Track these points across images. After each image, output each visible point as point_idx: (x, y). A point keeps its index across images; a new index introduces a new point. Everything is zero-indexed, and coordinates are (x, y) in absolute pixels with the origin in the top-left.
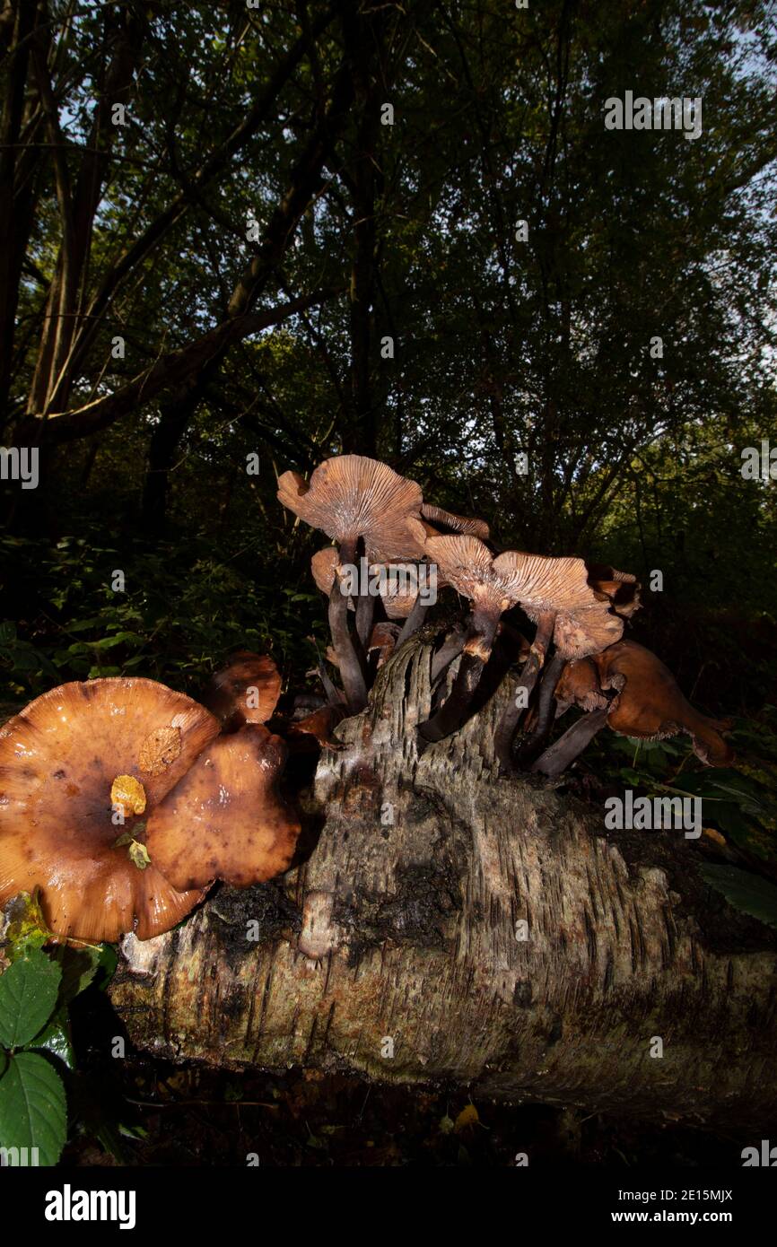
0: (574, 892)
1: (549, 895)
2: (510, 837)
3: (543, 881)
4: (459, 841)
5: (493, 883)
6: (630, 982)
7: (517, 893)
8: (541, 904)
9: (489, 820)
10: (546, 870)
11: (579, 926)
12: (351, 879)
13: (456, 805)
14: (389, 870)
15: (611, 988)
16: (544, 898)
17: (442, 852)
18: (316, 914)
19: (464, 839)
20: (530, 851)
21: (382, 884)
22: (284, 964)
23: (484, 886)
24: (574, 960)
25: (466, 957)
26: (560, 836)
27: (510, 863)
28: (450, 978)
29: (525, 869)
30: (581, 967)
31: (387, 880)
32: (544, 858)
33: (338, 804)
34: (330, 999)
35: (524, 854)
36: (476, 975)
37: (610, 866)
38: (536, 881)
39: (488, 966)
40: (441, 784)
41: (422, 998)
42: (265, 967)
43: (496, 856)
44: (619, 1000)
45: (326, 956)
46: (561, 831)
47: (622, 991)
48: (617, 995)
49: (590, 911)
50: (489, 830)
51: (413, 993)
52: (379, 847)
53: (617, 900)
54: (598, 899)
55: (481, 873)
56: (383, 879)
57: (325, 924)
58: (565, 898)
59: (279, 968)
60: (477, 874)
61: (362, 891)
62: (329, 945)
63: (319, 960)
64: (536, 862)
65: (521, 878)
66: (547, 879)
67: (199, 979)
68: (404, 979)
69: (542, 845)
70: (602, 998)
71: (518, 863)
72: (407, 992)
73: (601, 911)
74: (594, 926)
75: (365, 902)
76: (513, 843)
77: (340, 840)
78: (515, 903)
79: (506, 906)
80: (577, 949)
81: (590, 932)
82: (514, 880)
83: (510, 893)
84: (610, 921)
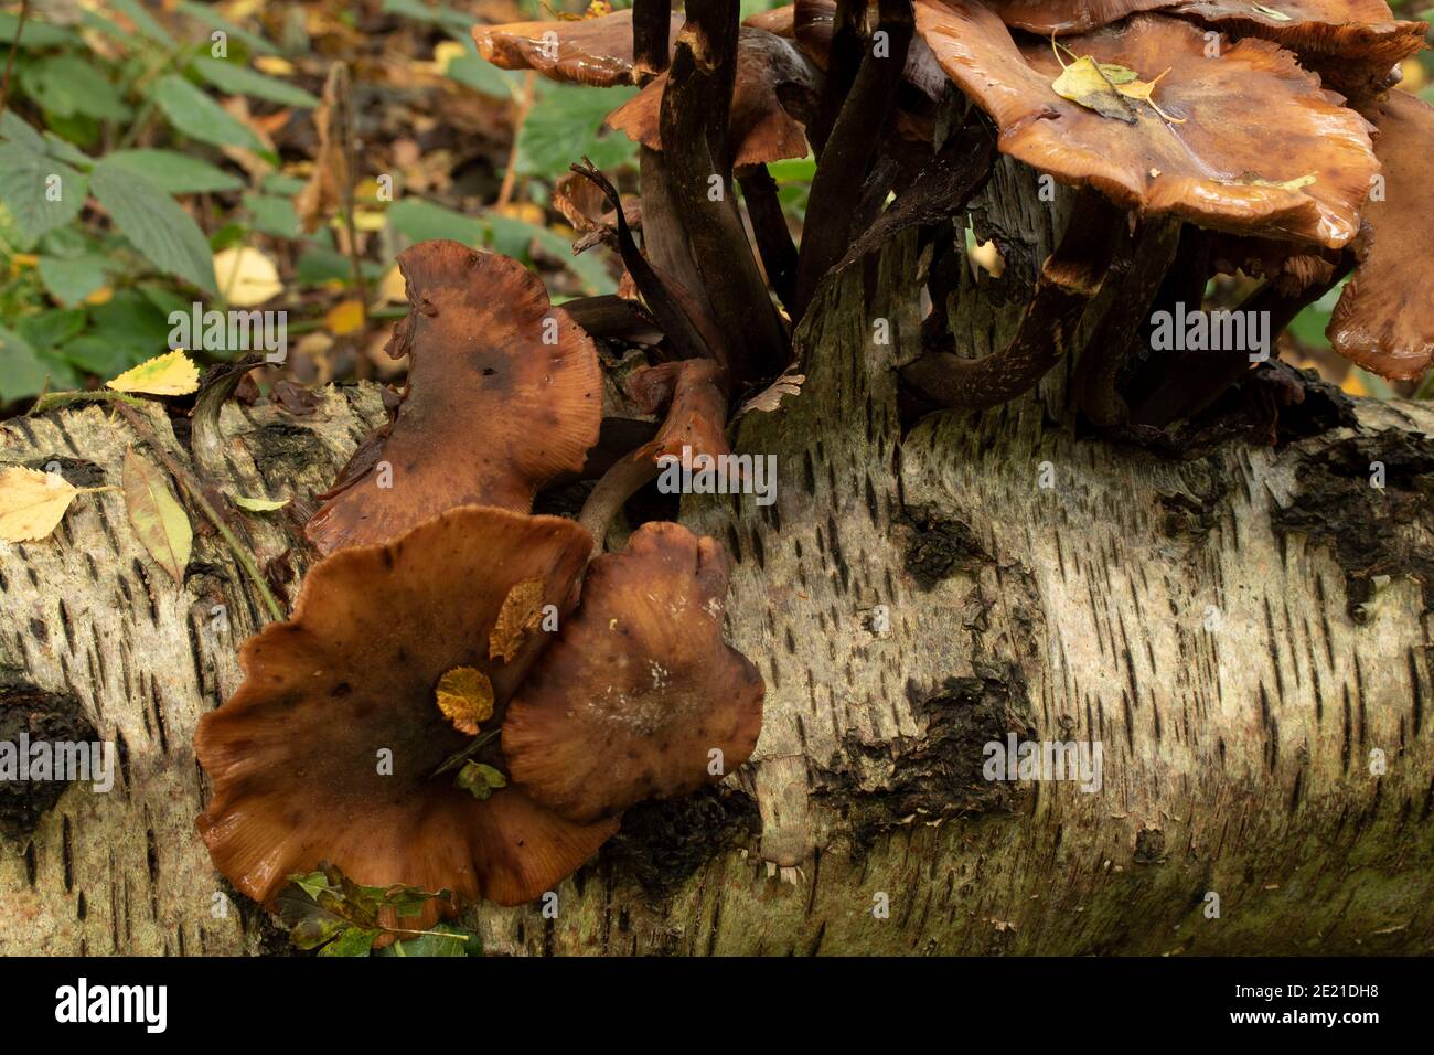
0: (1242, 655)
1: (1193, 671)
2: (1111, 568)
3: (1182, 646)
4: (1016, 610)
5: (1088, 672)
6: (1337, 789)
7: (1133, 681)
8: (1179, 692)
9: (1065, 542)
10: (1185, 624)
11: (1250, 715)
12: (829, 724)
13: (996, 525)
14: (894, 692)
15: (1302, 806)
16: (1183, 679)
18: (779, 797)
19: (1027, 602)
20: (1153, 590)
21: (888, 721)
22: (739, 887)
23: (1072, 685)
24: (1238, 775)
25: (1049, 812)
26: (1212, 544)
27: (1116, 627)
28: (1024, 846)
29: (1146, 631)
30: (1251, 784)
31: (895, 713)
32: (1180, 602)
33: (750, 575)
34: (816, 919)
35: (1142, 600)
36: (1066, 833)
37: (1311, 588)
38: (1166, 648)
39: (1088, 815)
40: (957, 486)
41: (976, 886)
42: (709, 899)
43: (1088, 620)
44: (1316, 821)
45: (808, 858)
46: (1213, 533)
47: (1321, 808)
48: (1313, 816)
49: (1270, 685)
50: (1069, 566)
51: (960, 883)
52: (863, 653)
53: (1320, 652)
54: (1285, 658)
55: (1063, 662)
56: (888, 711)
57: (799, 810)
58: (1223, 672)
59: (732, 892)
60: (1057, 664)
61: (854, 743)
62: (812, 841)
63: (797, 864)
64: (1166, 611)
65: (1138, 646)
66: (1188, 641)
67: (599, 936)
68: (946, 864)
69: (1176, 575)
70: (1286, 824)
71: (1131, 620)
72: (950, 883)
73: (1288, 678)
74: (1275, 711)
75: (865, 760)
76: (1118, 582)
77: (781, 652)
78: (1130, 699)
79: (1114, 709)
80: (1245, 756)
81: (1267, 722)
82: (1128, 656)
83: (1119, 683)
84: (1305, 696)
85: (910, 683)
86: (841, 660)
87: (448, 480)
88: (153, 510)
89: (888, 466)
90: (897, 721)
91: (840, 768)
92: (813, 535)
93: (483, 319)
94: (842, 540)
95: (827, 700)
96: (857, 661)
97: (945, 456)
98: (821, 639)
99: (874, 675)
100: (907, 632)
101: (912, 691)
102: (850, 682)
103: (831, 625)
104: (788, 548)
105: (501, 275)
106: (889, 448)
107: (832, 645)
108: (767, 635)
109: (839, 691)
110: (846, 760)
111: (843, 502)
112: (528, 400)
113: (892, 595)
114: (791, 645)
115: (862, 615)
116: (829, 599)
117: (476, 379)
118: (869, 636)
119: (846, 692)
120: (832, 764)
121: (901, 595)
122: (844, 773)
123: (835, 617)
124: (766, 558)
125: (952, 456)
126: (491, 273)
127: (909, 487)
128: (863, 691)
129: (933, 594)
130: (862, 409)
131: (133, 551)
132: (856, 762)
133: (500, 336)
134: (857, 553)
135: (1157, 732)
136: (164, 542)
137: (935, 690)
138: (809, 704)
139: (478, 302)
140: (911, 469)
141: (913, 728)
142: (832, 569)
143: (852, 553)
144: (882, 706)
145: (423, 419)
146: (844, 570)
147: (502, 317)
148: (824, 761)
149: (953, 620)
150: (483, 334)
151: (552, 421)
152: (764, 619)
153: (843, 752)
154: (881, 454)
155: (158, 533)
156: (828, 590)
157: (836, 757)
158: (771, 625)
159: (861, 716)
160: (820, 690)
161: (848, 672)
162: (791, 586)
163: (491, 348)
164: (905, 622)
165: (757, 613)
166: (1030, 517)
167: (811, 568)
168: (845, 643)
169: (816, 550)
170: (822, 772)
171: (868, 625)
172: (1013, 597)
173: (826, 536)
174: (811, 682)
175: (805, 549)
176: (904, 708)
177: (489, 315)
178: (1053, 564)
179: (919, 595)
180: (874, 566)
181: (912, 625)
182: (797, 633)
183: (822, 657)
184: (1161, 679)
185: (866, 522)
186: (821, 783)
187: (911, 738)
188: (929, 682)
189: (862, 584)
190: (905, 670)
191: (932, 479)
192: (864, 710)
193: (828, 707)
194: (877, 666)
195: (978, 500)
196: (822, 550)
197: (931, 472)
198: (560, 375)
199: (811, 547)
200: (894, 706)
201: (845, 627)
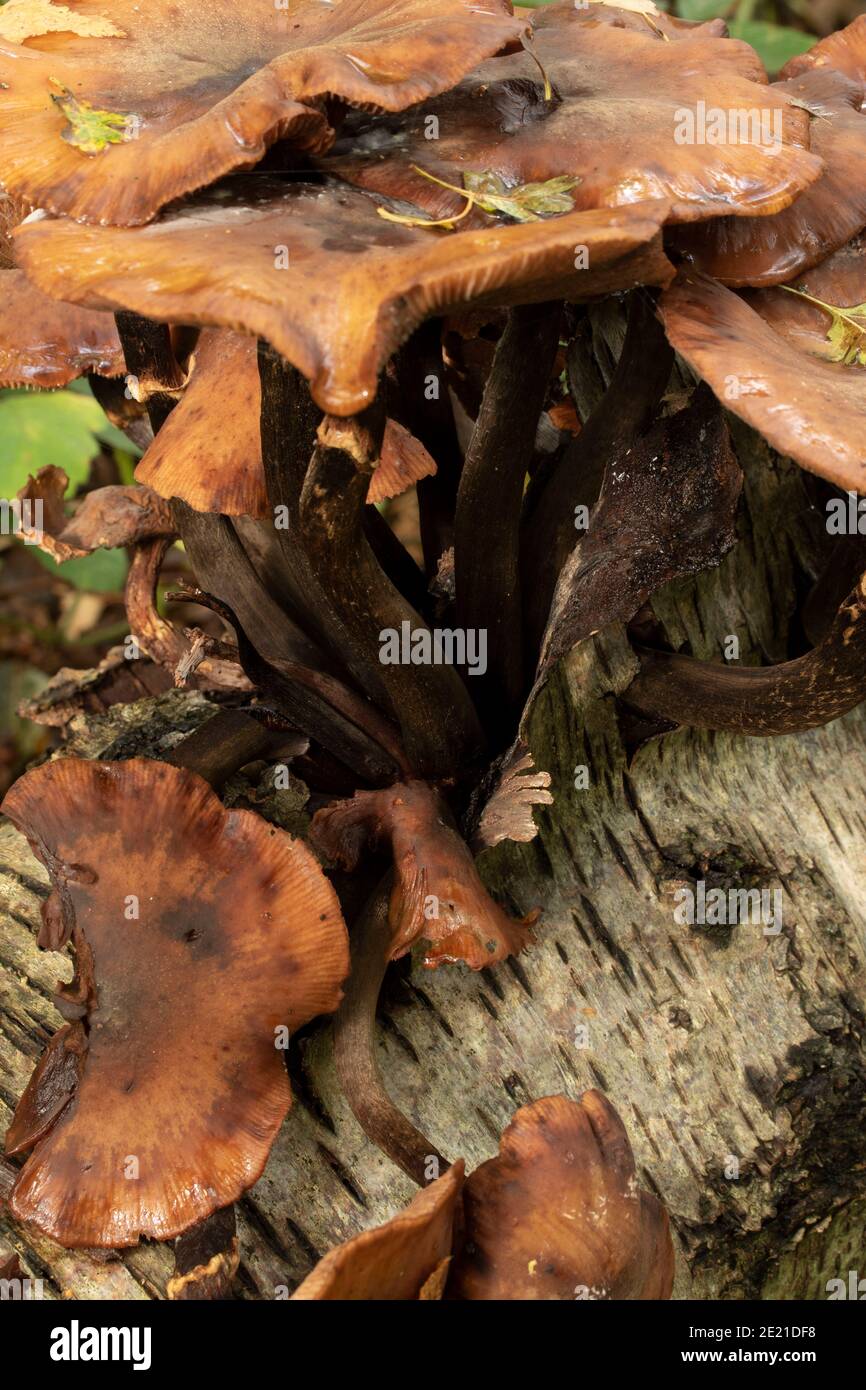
85: (749, 1072)
86: (663, 1076)
87: (184, 1089)
89: (623, 804)
90: (750, 1125)
91: (713, 1215)
92: (571, 927)
93: (156, 863)
94: (606, 921)
95: (667, 1134)
96: (683, 1071)
97: (675, 760)
98: (631, 1058)
99: (705, 1080)
100: (721, 1009)
101: (756, 1083)
102: (684, 1100)
103: (634, 1035)
104: (551, 959)
105: (151, 789)
106: (617, 782)
107: (646, 1061)
108: (570, 1080)
109: (676, 1118)
110: (716, 1201)
111: (588, 871)
112: (255, 954)
113: (687, 969)
114: (602, 1082)
115: (665, 1008)
116: (621, 1004)
117: (179, 950)
118: (683, 1033)
119: (684, 1115)
120: (703, 1213)
121: (697, 963)
122: (720, 1219)
123: (636, 1024)
124: (531, 979)
125: (682, 757)
126: (137, 793)
127: (653, 818)
128: (701, 1105)
129: (732, 948)
130: (580, 751)
132: (728, 1199)
133: (186, 876)
134: (629, 930)
137: (781, 1072)
138: (649, 1149)
139: (141, 842)
140: (648, 797)
141: (773, 1127)
142: (609, 964)
143: (622, 931)
144: (729, 1115)
145: (129, 1024)
146: (623, 959)
147: (176, 851)
148: (692, 1215)
149: (763, 970)
150: (164, 885)
151: (292, 967)
152: (557, 1061)
153: (710, 1193)
154: (611, 792)
156: (614, 990)
157: (704, 1204)
158: (569, 1064)
159: (710, 1138)
160: (654, 1125)
161: (676, 1088)
162: (571, 1003)
163: (183, 901)
164: (715, 997)
165: (547, 1055)
166: (780, 787)
167: (585, 971)
168: (661, 1054)
169: (581, 945)
170: (696, 1230)
171: (681, 1019)
172: (811, 907)
173: (585, 923)
174: (641, 1121)
175: (569, 951)
176: (752, 1106)
177: (160, 854)
178: (824, 835)
179: (716, 955)
180: (653, 938)
181: (724, 999)
182: (602, 1062)
183: (638, 1078)
185: (626, 885)
186: (697, 1242)
187: (774, 1141)
188: (770, 1062)
189: (648, 967)
190: (737, 1058)
191: (673, 797)
192: (711, 1128)
193: (671, 1144)
194: (705, 1065)
195: (724, 796)
196: (588, 943)
197: (667, 787)
198: (280, 904)
199: (576, 945)
200: (740, 1108)
201: (652, 1032)
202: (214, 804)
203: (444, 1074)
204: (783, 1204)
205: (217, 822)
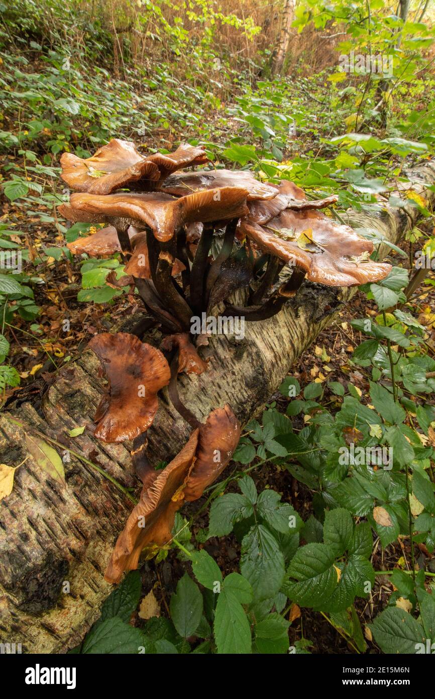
0: (285, 335)
1: (281, 343)
2: (263, 331)
3: (278, 340)
4: (256, 353)
5: (269, 356)
7: (274, 352)
8: (280, 349)
9: (254, 330)
10: (277, 335)
11: (290, 346)
12: (235, 401)
14: (244, 386)
16: (280, 346)
17: (255, 362)
20: (270, 331)
21: (245, 393)
23: (268, 361)
27: (268, 343)
29: (272, 340)
30: (292, 358)
31: (246, 391)
32: (275, 331)
35: (270, 334)
38: (276, 342)
43: (264, 344)
49: (291, 338)
50: (257, 335)
53: (295, 327)
54: (291, 331)
55: (265, 357)
58: (284, 340)
60: (265, 359)
61: (242, 403)
64: (274, 334)
65: (273, 345)
66: (278, 338)
69: (272, 325)
71: (270, 340)
73: (293, 335)
74: (293, 343)
75: (245, 406)
76: (265, 333)
77: (218, 389)
78: (275, 356)
79: (274, 361)
80: (292, 354)
81: (293, 345)
82: (272, 348)
83: (273, 354)
84: (296, 337)
86: (231, 384)
87: (134, 407)
88: (44, 457)
92: (213, 357)
93: (125, 357)
94: (219, 356)
95: (232, 396)
96: (234, 383)
98: (225, 382)
99: (238, 385)
100: (241, 371)
101: (247, 385)
102: (235, 389)
103: (225, 377)
105: (124, 339)
107: (228, 382)
109: (233, 393)
110: (241, 408)
112: (149, 376)
113: (234, 364)
114: (220, 387)
115: (231, 372)
116: (223, 372)
117: (131, 377)
118: (234, 376)
119: (235, 392)
121: (236, 363)
122: (242, 411)
123: (225, 375)
126: (120, 341)
128: (238, 389)
129: (242, 360)
131: (44, 477)
132: (243, 407)
133: (132, 359)
134: (224, 357)
135: (280, 360)
136: (53, 468)
137: (251, 382)
138: (229, 399)
139: (121, 352)
142: (220, 363)
143: (222, 357)
144: (242, 391)
146: (223, 363)
147: (130, 353)
149: (247, 363)
150: (127, 362)
151: (158, 378)
153: (240, 406)
155: (50, 466)
156: (221, 369)
157: (239, 409)
158: (214, 385)
159: (240, 396)
160: (230, 394)
161: (233, 387)
162: (214, 372)
163: (131, 365)
164: (239, 369)
167: (216, 365)
170: (238, 414)
171: (233, 373)
172: (255, 350)
173: (216, 356)
174: (227, 394)
175: (213, 362)
176: (247, 389)
177: (126, 355)
178: (254, 336)
179: (239, 361)
180: (228, 359)
181: (241, 368)
182: (220, 383)
183: (227, 386)
184: (278, 349)
185: (222, 348)
188: (249, 380)
189: (227, 364)
190: (244, 380)
192: (240, 394)
193: (233, 398)
194: (238, 382)
196: (216, 360)
198: (154, 364)
200: (244, 389)
201: (229, 376)
202: (139, 342)
203: (190, 389)
204: (252, 406)
205: (140, 346)
